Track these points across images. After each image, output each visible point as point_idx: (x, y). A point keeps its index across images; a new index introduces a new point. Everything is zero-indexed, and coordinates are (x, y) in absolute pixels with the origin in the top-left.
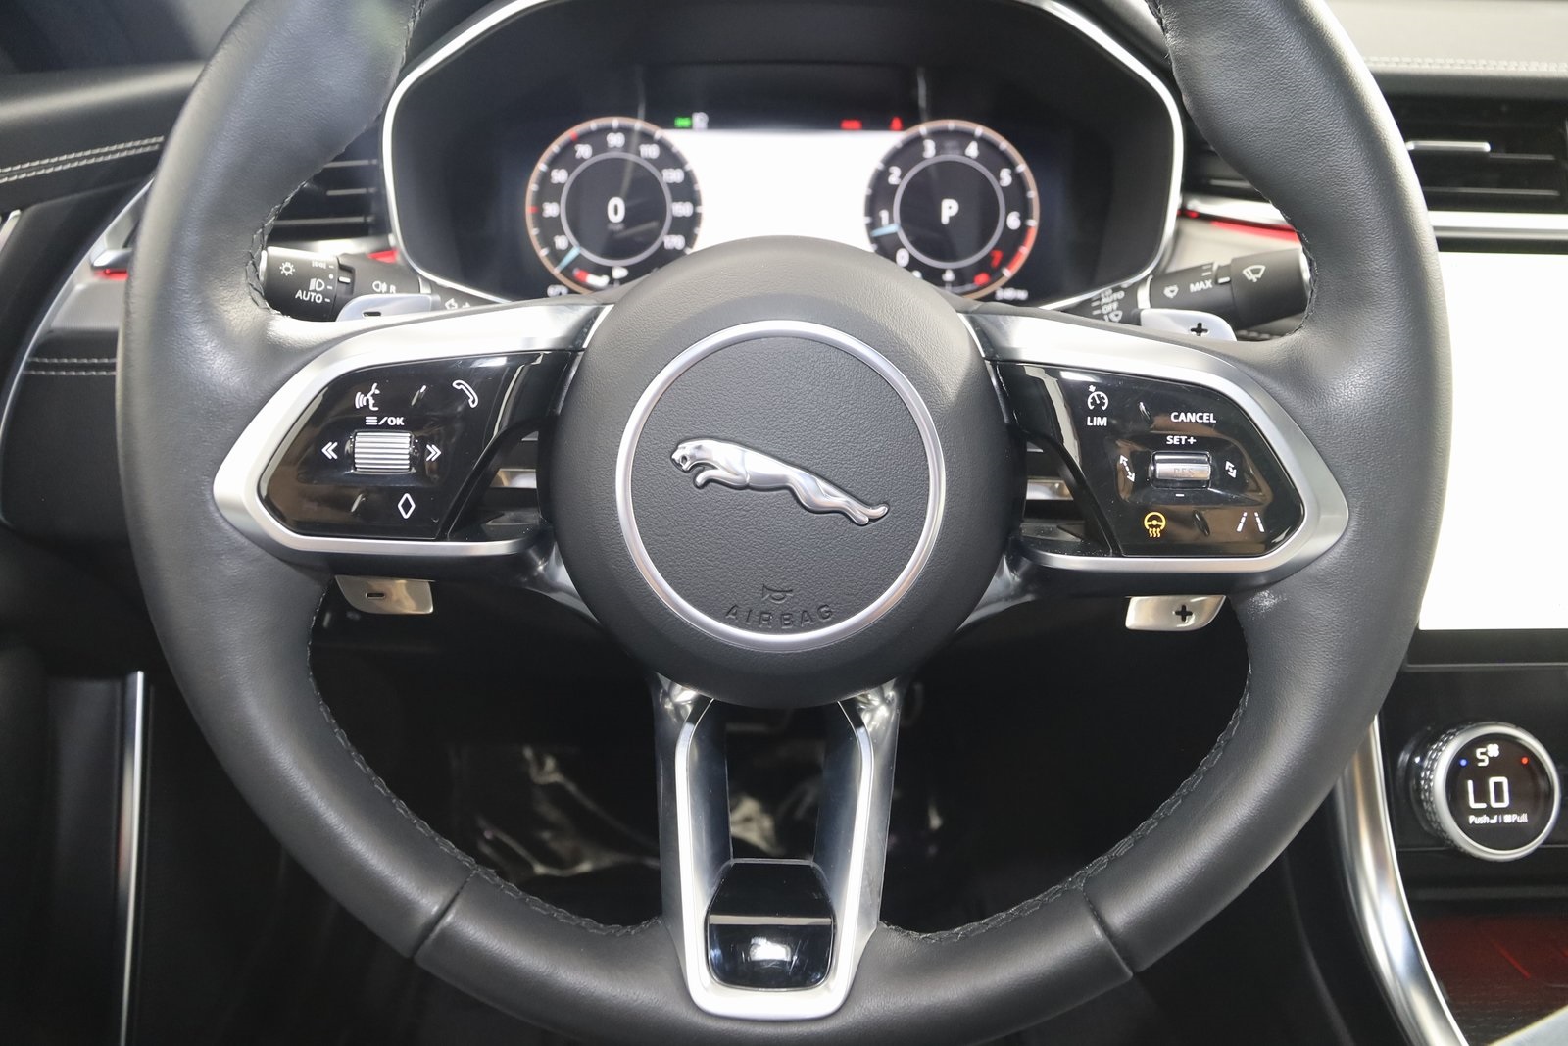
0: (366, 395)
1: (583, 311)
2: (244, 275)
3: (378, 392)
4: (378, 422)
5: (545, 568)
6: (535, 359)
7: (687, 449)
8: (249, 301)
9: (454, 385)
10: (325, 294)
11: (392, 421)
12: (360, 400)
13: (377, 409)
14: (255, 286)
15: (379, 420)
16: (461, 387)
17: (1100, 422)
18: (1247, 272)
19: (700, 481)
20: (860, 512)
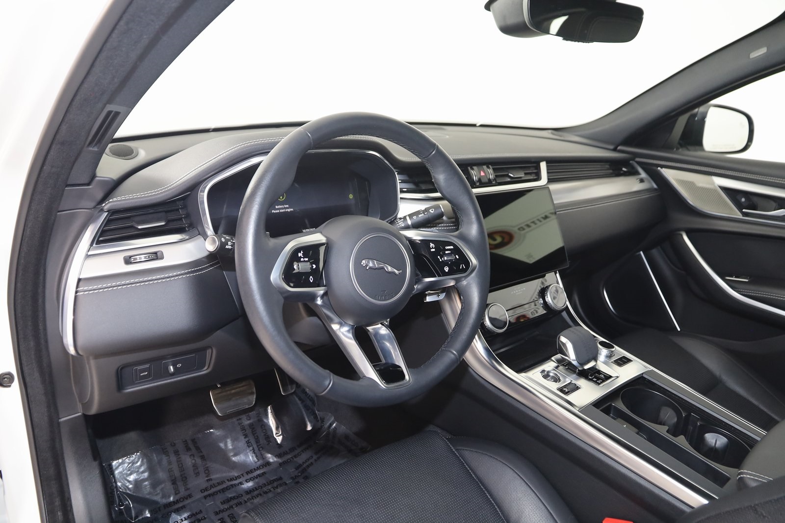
7: (364, 261)
17: (433, 250)
18: (430, 211)
19: (367, 268)
20: (397, 272)
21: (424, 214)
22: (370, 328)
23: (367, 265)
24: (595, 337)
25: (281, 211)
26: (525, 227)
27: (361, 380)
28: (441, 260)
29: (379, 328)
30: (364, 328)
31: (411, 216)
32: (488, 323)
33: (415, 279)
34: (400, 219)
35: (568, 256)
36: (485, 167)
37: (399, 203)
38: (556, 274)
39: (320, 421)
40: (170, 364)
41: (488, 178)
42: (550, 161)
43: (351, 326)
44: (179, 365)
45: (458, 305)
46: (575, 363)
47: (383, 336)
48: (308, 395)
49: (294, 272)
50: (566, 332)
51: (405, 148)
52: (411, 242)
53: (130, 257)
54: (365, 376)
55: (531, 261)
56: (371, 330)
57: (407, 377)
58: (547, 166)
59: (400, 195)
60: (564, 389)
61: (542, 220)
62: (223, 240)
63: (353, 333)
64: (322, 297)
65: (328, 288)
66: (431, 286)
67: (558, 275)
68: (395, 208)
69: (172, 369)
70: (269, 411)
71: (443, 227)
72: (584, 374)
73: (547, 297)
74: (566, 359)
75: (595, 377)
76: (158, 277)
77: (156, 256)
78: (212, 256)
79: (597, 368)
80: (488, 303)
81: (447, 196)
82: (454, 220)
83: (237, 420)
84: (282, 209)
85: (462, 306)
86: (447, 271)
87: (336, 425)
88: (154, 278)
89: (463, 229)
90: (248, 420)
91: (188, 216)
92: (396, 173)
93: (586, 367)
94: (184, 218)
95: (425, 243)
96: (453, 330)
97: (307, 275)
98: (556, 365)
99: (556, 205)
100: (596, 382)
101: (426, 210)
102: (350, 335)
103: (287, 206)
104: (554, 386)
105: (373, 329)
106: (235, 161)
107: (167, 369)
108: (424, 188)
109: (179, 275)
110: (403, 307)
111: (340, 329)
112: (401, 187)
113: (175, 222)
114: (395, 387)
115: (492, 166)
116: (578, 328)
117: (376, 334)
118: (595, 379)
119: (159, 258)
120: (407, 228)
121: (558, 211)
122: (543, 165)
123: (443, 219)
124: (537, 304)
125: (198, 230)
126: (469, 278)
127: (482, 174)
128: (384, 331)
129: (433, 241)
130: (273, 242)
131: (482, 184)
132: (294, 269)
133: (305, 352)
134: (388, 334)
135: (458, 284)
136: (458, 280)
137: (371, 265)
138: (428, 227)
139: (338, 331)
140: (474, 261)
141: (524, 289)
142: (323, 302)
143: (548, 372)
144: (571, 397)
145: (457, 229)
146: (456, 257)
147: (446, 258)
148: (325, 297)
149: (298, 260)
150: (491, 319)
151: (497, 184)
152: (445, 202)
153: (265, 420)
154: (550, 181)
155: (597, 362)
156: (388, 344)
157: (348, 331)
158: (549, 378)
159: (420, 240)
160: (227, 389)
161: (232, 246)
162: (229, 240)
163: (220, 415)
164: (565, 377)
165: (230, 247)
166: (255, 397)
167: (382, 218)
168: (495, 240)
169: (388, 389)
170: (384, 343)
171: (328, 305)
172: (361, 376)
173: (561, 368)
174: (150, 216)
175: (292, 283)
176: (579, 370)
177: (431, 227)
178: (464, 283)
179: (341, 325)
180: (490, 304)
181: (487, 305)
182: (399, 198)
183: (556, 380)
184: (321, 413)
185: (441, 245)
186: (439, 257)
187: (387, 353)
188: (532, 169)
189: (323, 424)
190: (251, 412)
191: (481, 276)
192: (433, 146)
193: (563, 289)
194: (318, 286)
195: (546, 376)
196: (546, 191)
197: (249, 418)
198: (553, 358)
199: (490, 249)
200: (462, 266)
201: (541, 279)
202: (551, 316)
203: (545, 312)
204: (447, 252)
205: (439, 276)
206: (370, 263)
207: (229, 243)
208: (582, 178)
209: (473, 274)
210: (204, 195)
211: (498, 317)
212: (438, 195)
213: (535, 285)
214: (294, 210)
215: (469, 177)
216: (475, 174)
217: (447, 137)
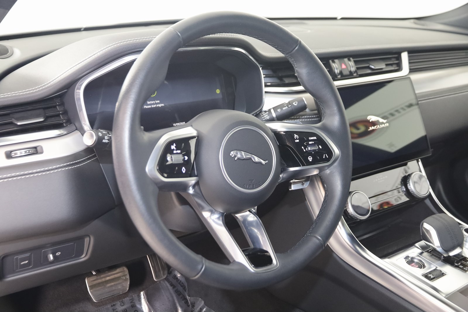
17: (298, 141)
18: (294, 103)
19: (236, 159)
20: (263, 162)
21: (288, 107)
22: (238, 216)
23: (235, 156)
24: (460, 224)
25: (152, 106)
26: (389, 116)
27: (231, 264)
28: (305, 150)
29: (247, 216)
30: (233, 215)
31: (275, 109)
32: (351, 210)
33: (282, 168)
34: (265, 112)
35: (431, 145)
36: (346, 60)
37: (264, 97)
38: (418, 162)
39: (190, 306)
40: (50, 252)
41: (349, 70)
42: (412, 52)
43: (221, 214)
44: (58, 254)
45: (322, 193)
46: (440, 249)
47: (251, 223)
48: (179, 281)
49: (168, 163)
50: (429, 219)
51: (269, 44)
52: (276, 134)
53: (11, 152)
54: (234, 261)
55: (393, 150)
56: (239, 218)
57: (274, 261)
58: (409, 57)
59: (265, 89)
60: (429, 275)
61: (406, 108)
62: (100, 134)
63: (223, 220)
64: (194, 187)
65: (199, 178)
66: (295, 175)
67: (420, 163)
68: (260, 102)
69: (51, 257)
70: (142, 297)
71: (307, 118)
72: (449, 261)
73: (410, 185)
74: (430, 246)
75: (462, 264)
76: (38, 170)
77: (36, 151)
78: (89, 150)
79: (463, 255)
80: (350, 190)
81: (310, 89)
82: (316, 112)
83: (112, 306)
84: (153, 104)
85: (326, 193)
86: (311, 160)
87: (206, 310)
88: (34, 171)
89: (326, 121)
90: (123, 306)
91: (65, 113)
92: (261, 69)
93: (452, 254)
94: (62, 114)
95: (290, 134)
96: (317, 217)
97: (180, 166)
98: (420, 251)
99: (417, 95)
100: (462, 269)
101: (289, 103)
102: (221, 222)
103: (158, 101)
104: (419, 272)
105: (242, 216)
106: (108, 60)
107: (47, 258)
108: (287, 82)
109: (59, 168)
110: (269, 196)
111: (210, 216)
112: (265, 82)
113: (53, 118)
114: (263, 270)
115: (353, 58)
116: (442, 215)
117: (245, 220)
118: (461, 266)
119: (39, 152)
120: (272, 120)
121: (419, 101)
122: (405, 56)
123: (306, 112)
124: (401, 191)
125: (75, 125)
126: (332, 167)
127: (344, 66)
128: (252, 218)
129: (297, 133)
130: (147, 136)
131: (343, 76)
132: (167, 161)
133: (179, 238)
134: (256, 221)
135: (322, 173)
136: (321, 169)
137: (239, 156)
138: (292, 119)
139: (209, 218)
140: (336, 151)
141: (386, 177)
142: (194, 191)
143: (412, 258)
144: (436, 283)
145: (320, 121)
146: (319, 147)
147: (309, 149)
148: (196, 187)
149: (171, 152)
150: (354, 207)
151: (358, 76)
152: (308, 95)
153: (138, 306)
154: (412, 71)
155: (462, 249)
156: (256, 230)
157: (218, 218)
158: (413, 264)
159: (284, 132)
160: (102, 276)
161: (108, 140)
162: (106, 135)
163: (95, 301)
164: (430, 264)
165: (107, 141)
166: (129, 283)
167: (248, 112)
168: (358, 129)
169: (257, 273)
170: (252, 230)
171: (199, 194)
172: (231, 261)
173: (425, 254)
174: (29, 113)
175: (165, 173)
176: (444, 257)
177: (294, 119)
178: (328, 171)
179: (212, 212)
180: (353, 192)
181: (350, 193)
182: (264, 92)
183: (421, 266)
184: (192, 298)
185: (304, 136)
186: (303, 147)
187: (255, 239)
188: (393, 59)
189: (193, 309)
190: (124, 298)
191: (344, 165)
192: (296, 42)
193: (426, 177)
194: (190, 176)
195: (410, 261)
196: (408, 81)
197: (123, 304)
198: (417, 245)
199: (352, 138)
200: (325, 155)
201: (403, 168)
202: (414, 203)
203: (408, 199)
204: (310, 143)
205: (303, 165)
206: (239, 154)
207: (106, 137)
208: (445, 66)
209: (336, 164)
210: (80, 93)
211: (360, 205)
212: (301, 88)
213: (397, 173)
214: (165, 106)
215: (331, 71)
216: (336, 66)
217: (309, 31)
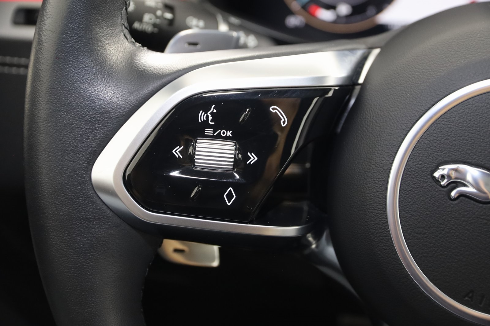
0: (206, 113)
1: (359, 54)
2: (120, 18)
3: (215, 111)
4: (214, 133)
5: (317, 247)
6: (327, 93)
7: (445, 170)
8: (122, 37)
9: (271, 109)
10: (155, 25)
11: (224, 133)
12: (202, 116)
13: (213, 123)
14: (126, 26)
15: (214, 132)
16: (276, 111)
